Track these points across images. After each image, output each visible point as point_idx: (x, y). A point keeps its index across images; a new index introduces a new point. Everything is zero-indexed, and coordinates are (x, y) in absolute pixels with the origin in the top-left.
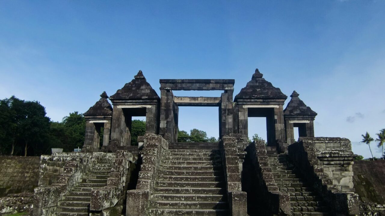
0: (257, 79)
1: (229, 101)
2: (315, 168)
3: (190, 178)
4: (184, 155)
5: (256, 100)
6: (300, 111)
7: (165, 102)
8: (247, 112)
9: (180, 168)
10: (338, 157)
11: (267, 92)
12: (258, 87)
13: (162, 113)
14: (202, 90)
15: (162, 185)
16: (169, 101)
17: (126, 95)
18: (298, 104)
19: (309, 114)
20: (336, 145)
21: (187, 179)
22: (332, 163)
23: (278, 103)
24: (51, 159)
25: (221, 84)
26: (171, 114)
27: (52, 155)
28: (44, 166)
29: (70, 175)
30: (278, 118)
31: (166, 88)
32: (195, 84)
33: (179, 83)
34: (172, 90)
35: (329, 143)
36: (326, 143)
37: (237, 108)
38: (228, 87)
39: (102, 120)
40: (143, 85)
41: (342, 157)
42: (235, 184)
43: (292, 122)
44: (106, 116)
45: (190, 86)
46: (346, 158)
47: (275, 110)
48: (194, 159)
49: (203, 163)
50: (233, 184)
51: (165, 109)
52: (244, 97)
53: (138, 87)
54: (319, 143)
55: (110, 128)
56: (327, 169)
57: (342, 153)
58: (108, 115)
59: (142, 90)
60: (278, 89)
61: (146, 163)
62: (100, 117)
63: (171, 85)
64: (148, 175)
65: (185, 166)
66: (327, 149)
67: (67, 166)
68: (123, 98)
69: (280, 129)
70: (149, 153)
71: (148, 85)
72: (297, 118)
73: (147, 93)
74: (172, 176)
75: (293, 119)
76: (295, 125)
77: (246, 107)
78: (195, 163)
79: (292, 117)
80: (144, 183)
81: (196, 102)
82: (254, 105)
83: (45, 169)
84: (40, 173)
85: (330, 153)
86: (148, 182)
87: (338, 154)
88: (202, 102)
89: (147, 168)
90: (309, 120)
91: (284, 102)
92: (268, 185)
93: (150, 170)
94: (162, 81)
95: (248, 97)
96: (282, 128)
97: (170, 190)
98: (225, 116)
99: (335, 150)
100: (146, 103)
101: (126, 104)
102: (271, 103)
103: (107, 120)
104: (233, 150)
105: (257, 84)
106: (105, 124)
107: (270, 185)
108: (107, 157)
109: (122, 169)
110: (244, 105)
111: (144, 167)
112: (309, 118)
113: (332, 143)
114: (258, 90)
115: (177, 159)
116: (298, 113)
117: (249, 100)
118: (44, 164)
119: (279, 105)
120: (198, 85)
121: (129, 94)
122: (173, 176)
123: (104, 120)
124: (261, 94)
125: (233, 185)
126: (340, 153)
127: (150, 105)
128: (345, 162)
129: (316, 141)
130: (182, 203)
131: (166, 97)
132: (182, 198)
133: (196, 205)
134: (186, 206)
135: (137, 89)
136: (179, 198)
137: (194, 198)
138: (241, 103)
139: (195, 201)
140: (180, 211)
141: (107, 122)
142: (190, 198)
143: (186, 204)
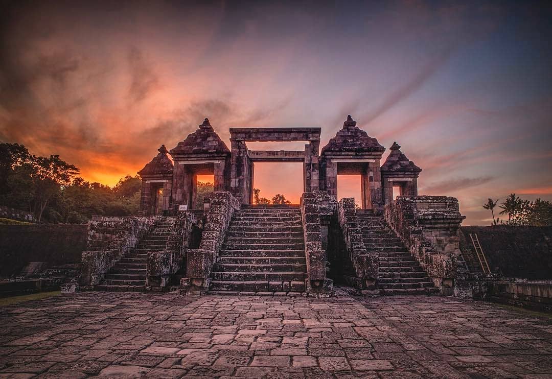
0: (349, 128)
1: (314, 154)
3: (263, 240)
4: (257, 215)
5: (347, 153)
6: (401, 166)
7: (237, 156)
8: (336, 167)
9: (251, 230)
10: (443, 219)
11: (361, 143)
12: (350, 137)
13: (233, 169)
14: (282, 140)
15: (230, 247)
16: (241, 155)
17: (189, 148)
18: (399, 158)
19: (412, 170)
20: (440, 205)
21: (259, 241)
22: (436, 226)
23: (373, 157)
24: (100, 225)
25: (305, 134)
26: (244, 171)
27: (101, 220)
28: (92, 233)
29: (122, 239)
30: (373, 174)
31: (238, 139)
32: (272, 134)
33: (253, 132)
34: (245, 141)
35: (432, 202)
36: (428, 202)
37: (324, 163)
38: (313, 137)
39: (161, 179)
40: (210, 137)
41: (447, 219)
42: (315, 244)
43: (391, 180)
44: (165, 175)
45: (266, 137)
46: (452, 221)
47: (370, 165)
48: (269, 220)
49: (279, 224)
51: (237, 164)
52: (333, 150)
53: (205, 138)
54: (421, 202)
55: (170, 189)
56: (429, 233)
57: (448, 215)
58: (168, 173)
59: (209, 141)
60: (375, 140)
61: (211, 222)
62: (158, 175)
63: (244, 135)
64: (213, 235)
65: (258, 227)
66: (431, 210)
67: (119, 230)
68: (186, 153)
69: (376, 187)
71: (216, 136)
72: (398, 175)
73: (215, 146)
75: (392, 176)
76: (395, 183)
77: (335, 161)
78: (270, 224)
79: (391, 174)
80: (208, 243)
81: (276, 157)
82: (345, 159)
83: (93, 237)
84: (88, 242)
85: (434, 215)
86: (213, 243)
87: (443, 215)
88: (283, 157)
89: (212, 228)
90: (411, 177)
91: (381, 155)
93: (216, 230)
94: (232, 131)
95: (337, 150)
96: (379, 187)
97: (239, 253)
98: (310, 173)
99: (439, 211)
100: (214, 158)
101: (190, 159)
102: (365, 157)
103: (167, 179)
104: (314, 206)
105: (350, 134)
106: (164, 184)
107: (358, 248)
108: (167, 221)
109: (183, 232)
110: (333, 159)
111: (208, 227)
112: (411, 175)
113: (436, 203)
114: (350, 141)
115: (250, 220)
116: (399, 169)
117: (338, 153)
119: (374, 159)
120: (276, 135)
121: (193, 147)
122: (244, 238)
123: (164, 179)
124: (354, 145)
125: (311, 245)
126: (445, 214)
127: (218, 160)
128: (451, 225)
129: (417, 201)
130: (252, 267)
131: (238, 150)
132: (252, 261)
133: (268, 268)
134: (256, 269)
135: (203, 141)
136: (250, 261)
137: (267, 261)
138: (329, 157)
139: (268, 264)
140: (249, 275)
141: (168, 181)
142: (263, 261)
143: (257, 267)
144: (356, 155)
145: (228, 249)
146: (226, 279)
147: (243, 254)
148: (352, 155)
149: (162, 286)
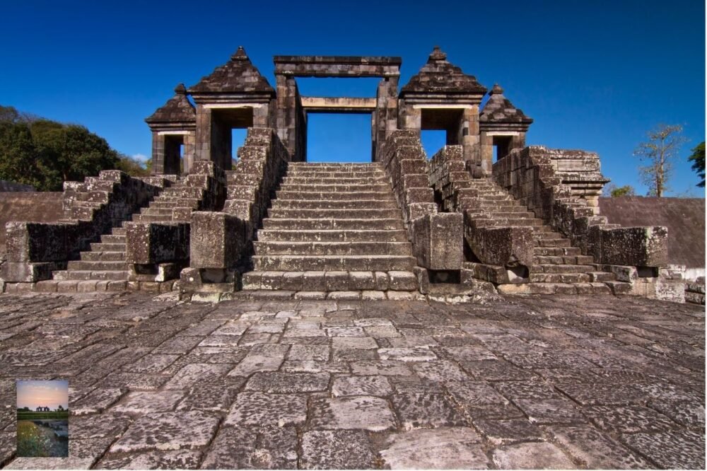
0: (437, 62)
1: (392, 95)
2: (555, 190)
3: (331, 203)
5: (435, 96)
6: (506, 115)
7: (285, 96)
8: (420, 115)
9: (312, 188)
10: (579, 182)
11: (454, 82)
12: (439, 74)
13: (280, 115)
15: (277, 215)
16: (291, 95)
17: (218, 85)
18: (502, 105)
19: (520, 120)
20: (575, 162)
21: (325, 205)
23: (470, 101)
24: (83, 189)
25: (379, 66)
26: (295, 118)
27: (85, 182)
28: (70, 201)
30: (470, 126)
31: (286, 72)
32: (334, 66)
33: (307, 63)
34: (295, 75)
35: (563, 158)
36: (558, 158)
37: (403, 109)
38: (390, 71)
39: (179, 130)
40: (246, 70)
41: (584, 182)
42: (426, 206)
43: (491, 134)
44: (185, 124)
45: (326, 69)
46: (590, 185)
47: (466, 113)
48: (337, 175)
49: (354, 181)
50: (422, 206)
51: (285, 108)
52: (416, 90)
53: (238, 73)
55: (194, 143)
57: (585, 176)
58: (189, 121)
59: (245, 77)
62: (174, 124)
63: (294, 66)
64: (247, 191)
65: (322, 185)
66: (561, 168)
67: (96, 189)
68: (212, 91)
69: (472, 144)
70: (251, 155)
71: (255, 69)
72: (500, 127)
73: (253, 83)
74: (297, 200)
75: (493, 129)
77: (417, 107)
78: (339, 182)
79: (492, 125)
80: (237, 205)
81: (336, 105)
82: (433, 103)
84: (66, 213)
85: (565, 176)
86: (245, 205)
87: (578, 176)
88: (345, 106)
89: (246, 180)
90: (518, 131)
91: (481, 99)
92: (475, 217)
93: (252, 184)
94: (277, 60)
95: (421, 90)
96: (476, 142)
97: (293, 223)
98: (385, 121)
99: (572, 171)
100: (252, 100)
101: (218, 101)
102: (459, 101)
103: (188, 130)
104: (415, 149)
105: (438, 70)
106: (185, 137)
107: (479, 217)
110: (415, 103)
111: (239, 180)
112: (518, 127)
113: (568, 159)
114: (439, 79)
115: (307, 175)
116: (503, 119)
117: (423, 96)
118: (72, 197)
119: (471, 104)
120: (339, 67)
121: (222, 84)
122: (300, 201)
123: (183, 130)
124: (444, 84)
125: (420, 207)
126: (581, 176)
127: (260, 103)
128: (587, 191)
130: (316, 246)
131: (285, 88)
132: (316, 237)
133: (345, 248)
134: (325, 249)
135: (235, 76)
136: (311, 236)
137: (341, 236)
138: (411, 101)
139: (343, 240)
140: (312, 260)
141: (189, 133)
142: (335, 236)
143: (325, 246)
144: (448, 99)
145: (274, 217)
146: (270, 268)
147: (300, 224)
148: (441, 99)
149: (159, 280)
